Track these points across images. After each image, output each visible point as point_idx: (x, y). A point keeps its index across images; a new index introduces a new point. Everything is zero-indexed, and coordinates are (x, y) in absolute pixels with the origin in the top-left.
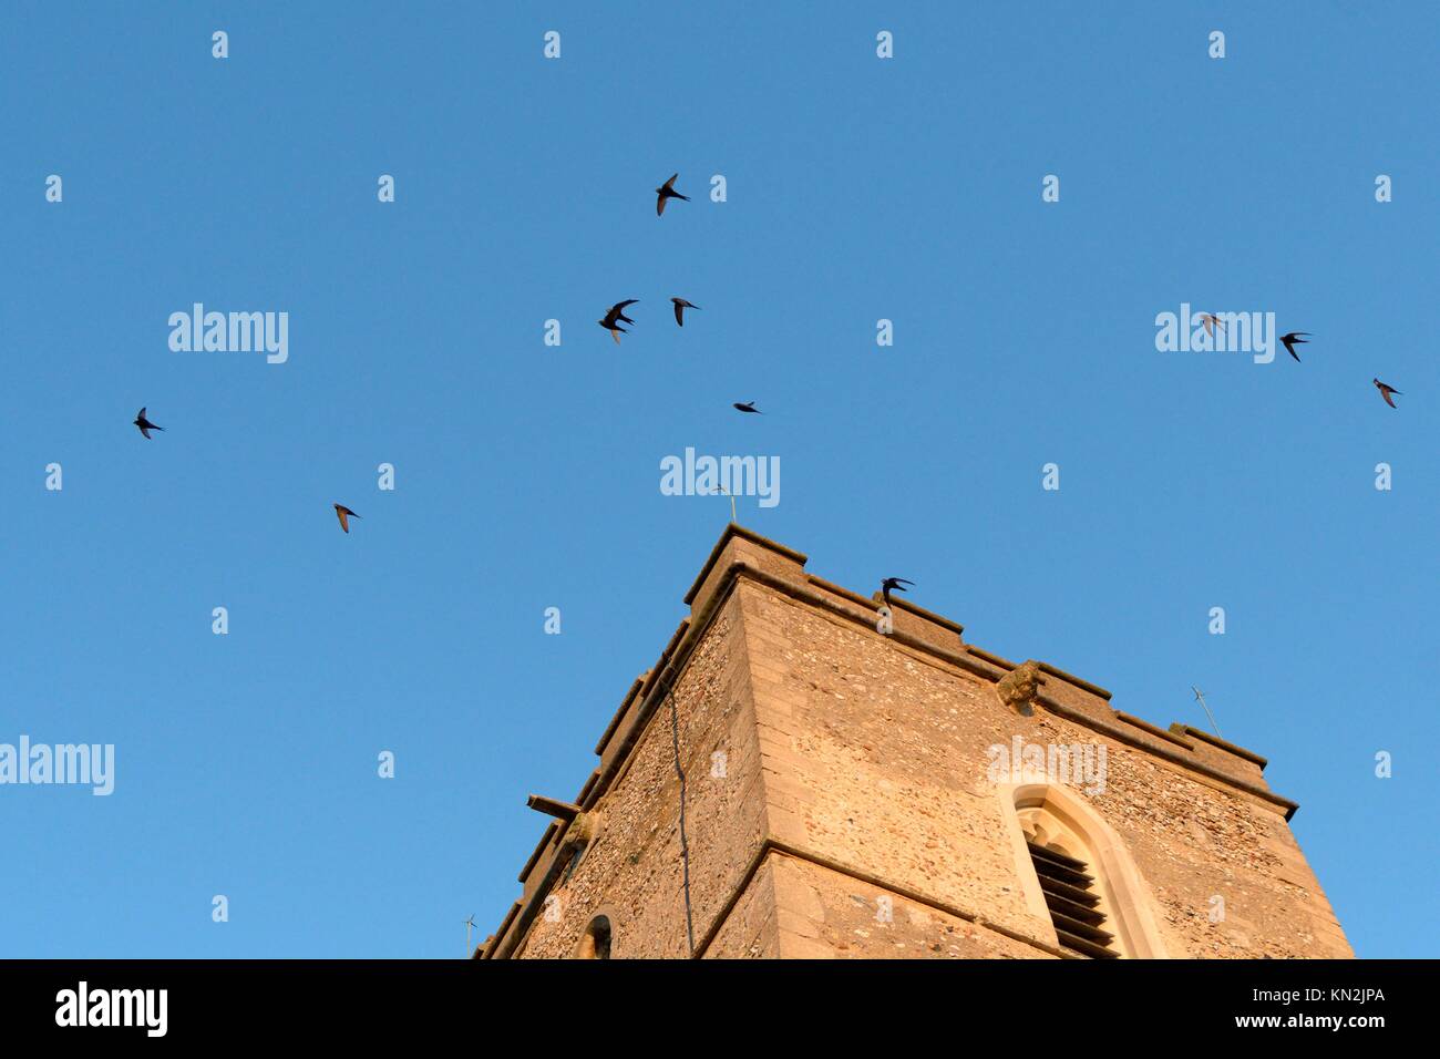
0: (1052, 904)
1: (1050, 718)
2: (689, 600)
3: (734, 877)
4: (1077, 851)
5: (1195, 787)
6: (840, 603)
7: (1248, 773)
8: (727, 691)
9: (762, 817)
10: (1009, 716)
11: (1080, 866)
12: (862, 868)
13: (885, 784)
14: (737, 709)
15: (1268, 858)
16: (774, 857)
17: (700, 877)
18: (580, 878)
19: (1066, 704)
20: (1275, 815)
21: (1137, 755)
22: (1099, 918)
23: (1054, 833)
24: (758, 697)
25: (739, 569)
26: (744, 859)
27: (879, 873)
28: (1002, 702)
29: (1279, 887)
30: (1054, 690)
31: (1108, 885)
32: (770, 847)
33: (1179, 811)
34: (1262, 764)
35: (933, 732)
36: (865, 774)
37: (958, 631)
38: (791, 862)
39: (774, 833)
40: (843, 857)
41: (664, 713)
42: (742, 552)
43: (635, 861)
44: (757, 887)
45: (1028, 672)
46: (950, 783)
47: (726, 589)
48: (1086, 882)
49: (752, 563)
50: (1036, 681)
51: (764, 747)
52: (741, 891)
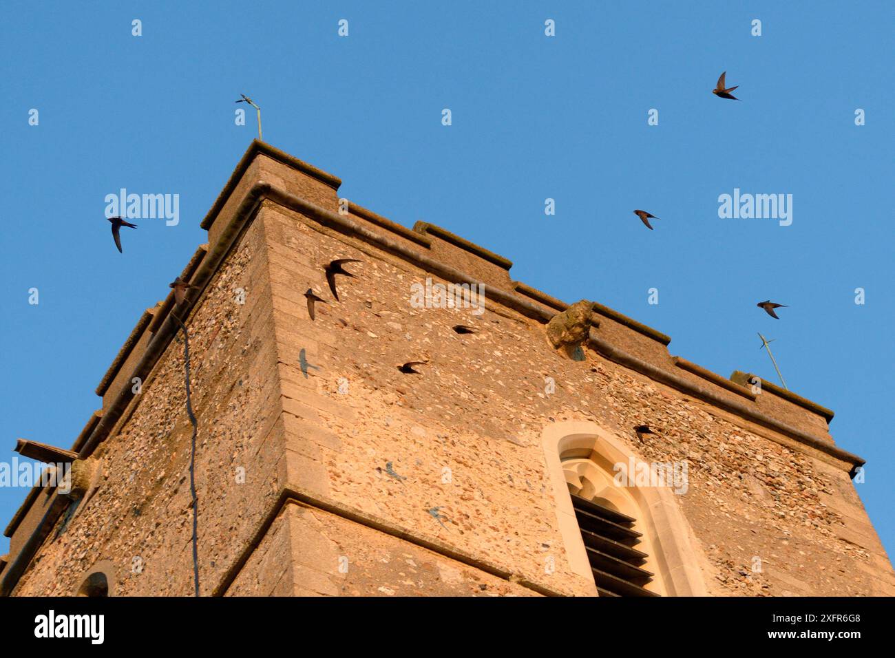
0: (594, 561)
1: (602, 364)
2: (207, 224)
3: (247, 529)
4: (625, 507)
5: (755, 441)
6: (377, 233)
7: (813, 426)
8: (246, 326)
9: (281, 465)
10: (559, 359)
11: (628, 522)
12: (389, 521)
13: (418, 431)
14: (256, 346)
15: (829, 517)
16: (292, 508)
17: (210, 529)
18: (75, 533)
19: (619, 349)
20: (837, 470)
21: (694, 404)
22: (646, 578)
23: (601, 486)
24: (281, 334)
25: (265, 191)
26: (260, 510)
27: (408, 526)
28: (550, 344)
29: (838, 547)
30: (608, 333)
31: (657, 542)
32: (288, 497)
33: (736, 465)
34: (829, 417)
35: (474, 377)
36: (396, 418)
37: (506, 266)
38: (311, 514)
39: (295, 482)
40: (369, 509)
41: (175, 351)
42: (267, 172)
43: (138, 512)
44: (272, 542)
45: (580, 313)
46: (491, 431)
47: (248, 213)
48: (633, 538)
49: (278, 184)
50: (589, 322)
51: (286, 389)
52: (254, 545)
